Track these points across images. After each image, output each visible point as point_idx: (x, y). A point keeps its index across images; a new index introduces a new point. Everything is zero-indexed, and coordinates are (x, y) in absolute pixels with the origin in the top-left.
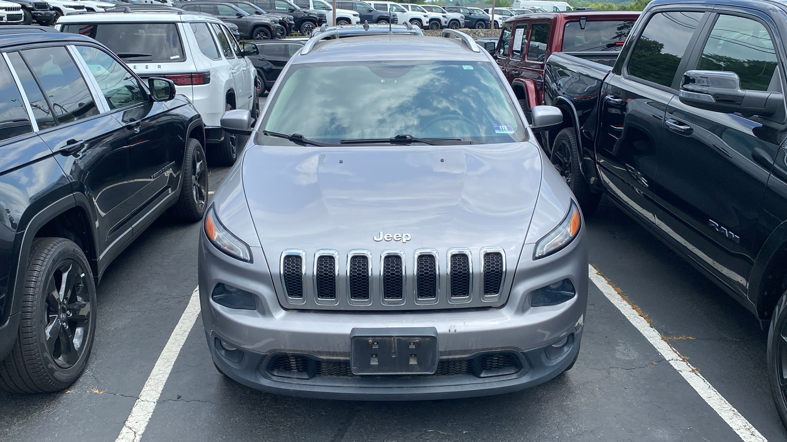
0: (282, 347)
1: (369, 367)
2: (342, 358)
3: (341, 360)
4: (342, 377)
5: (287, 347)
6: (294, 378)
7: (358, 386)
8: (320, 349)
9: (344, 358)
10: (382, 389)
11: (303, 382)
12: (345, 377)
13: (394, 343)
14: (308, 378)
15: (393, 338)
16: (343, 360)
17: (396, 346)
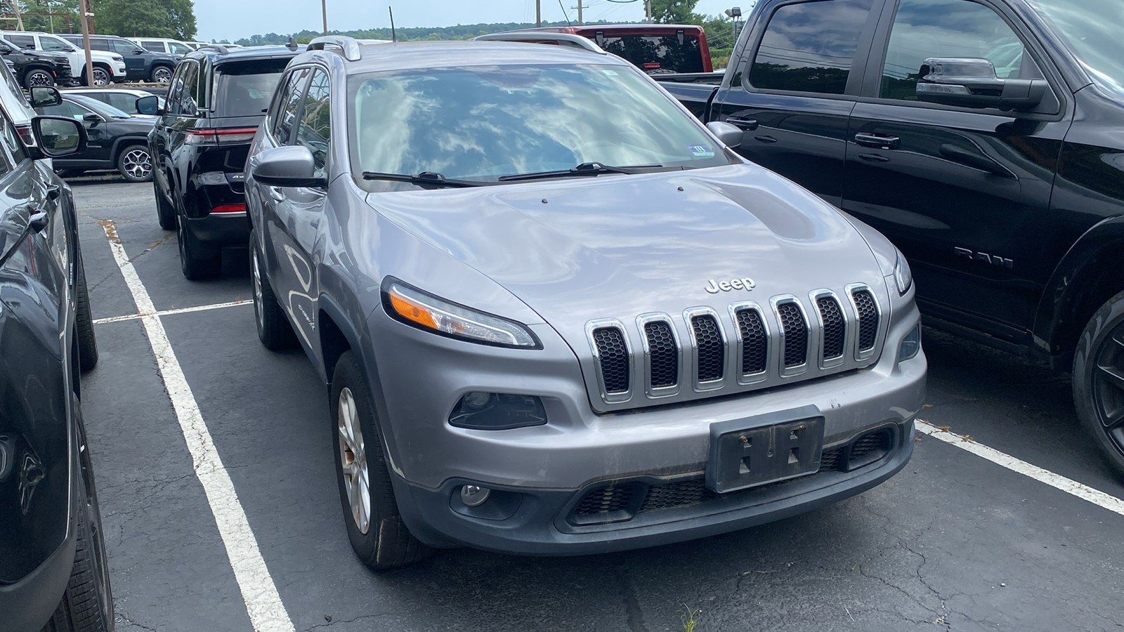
0: (608, 472)
1: (737, 477)
2: (692, 474)
3: (691, 477)
4: (675, 507)
5: (614, 471)
6: (609, 523)
7: (704, 514)
8: (666, 463)
9: (695, 473)
10: (736, 512)
11: (624, 526)
12: (680, 506)
13: (773, 435)
14: (630, 517)
15: (771, 428)
16: (695, 476)
17: (774, 440)
